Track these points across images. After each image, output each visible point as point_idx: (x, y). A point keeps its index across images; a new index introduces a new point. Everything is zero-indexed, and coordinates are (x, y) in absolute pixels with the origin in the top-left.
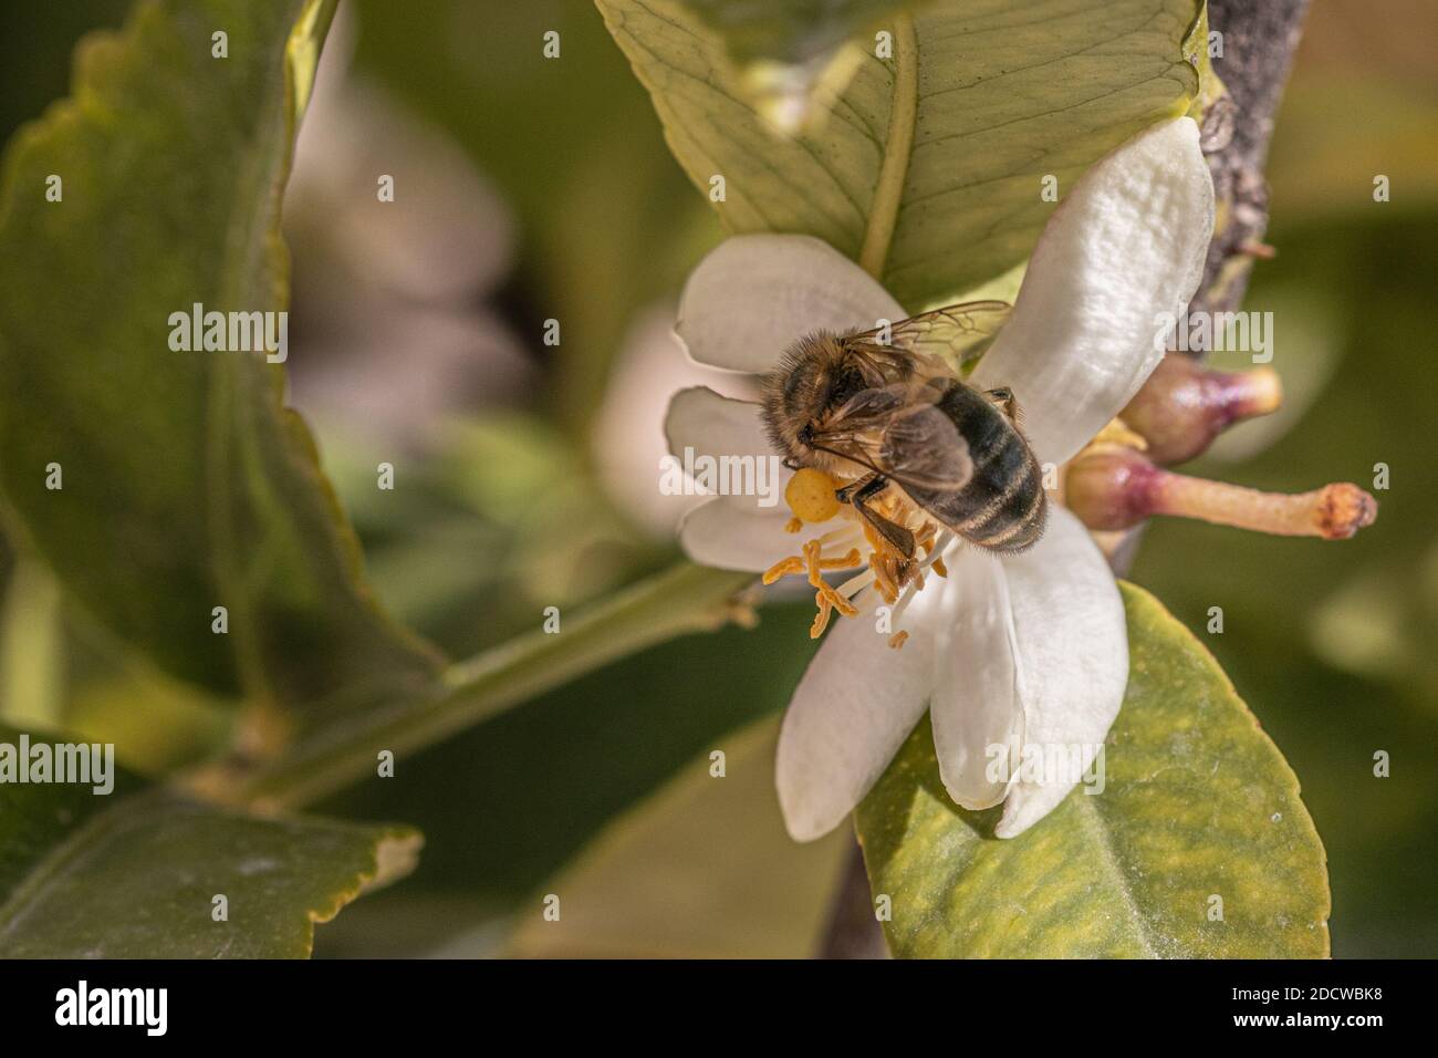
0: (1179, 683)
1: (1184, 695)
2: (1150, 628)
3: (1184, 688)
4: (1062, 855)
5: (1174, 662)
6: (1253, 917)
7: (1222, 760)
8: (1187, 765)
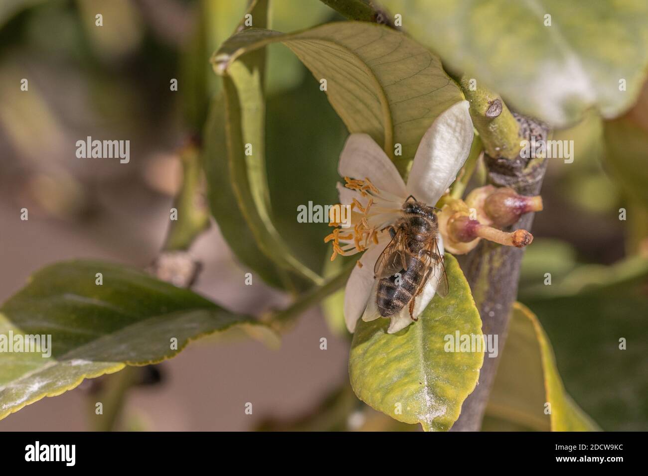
0: (456, 289)
1: (456, 293)
2: (452, 271)
3: (456, 291)
4: (405, 340)
5: (456, 282)
6: (457, 366)
7: (460, 315)
8: (450, 315)
